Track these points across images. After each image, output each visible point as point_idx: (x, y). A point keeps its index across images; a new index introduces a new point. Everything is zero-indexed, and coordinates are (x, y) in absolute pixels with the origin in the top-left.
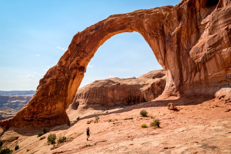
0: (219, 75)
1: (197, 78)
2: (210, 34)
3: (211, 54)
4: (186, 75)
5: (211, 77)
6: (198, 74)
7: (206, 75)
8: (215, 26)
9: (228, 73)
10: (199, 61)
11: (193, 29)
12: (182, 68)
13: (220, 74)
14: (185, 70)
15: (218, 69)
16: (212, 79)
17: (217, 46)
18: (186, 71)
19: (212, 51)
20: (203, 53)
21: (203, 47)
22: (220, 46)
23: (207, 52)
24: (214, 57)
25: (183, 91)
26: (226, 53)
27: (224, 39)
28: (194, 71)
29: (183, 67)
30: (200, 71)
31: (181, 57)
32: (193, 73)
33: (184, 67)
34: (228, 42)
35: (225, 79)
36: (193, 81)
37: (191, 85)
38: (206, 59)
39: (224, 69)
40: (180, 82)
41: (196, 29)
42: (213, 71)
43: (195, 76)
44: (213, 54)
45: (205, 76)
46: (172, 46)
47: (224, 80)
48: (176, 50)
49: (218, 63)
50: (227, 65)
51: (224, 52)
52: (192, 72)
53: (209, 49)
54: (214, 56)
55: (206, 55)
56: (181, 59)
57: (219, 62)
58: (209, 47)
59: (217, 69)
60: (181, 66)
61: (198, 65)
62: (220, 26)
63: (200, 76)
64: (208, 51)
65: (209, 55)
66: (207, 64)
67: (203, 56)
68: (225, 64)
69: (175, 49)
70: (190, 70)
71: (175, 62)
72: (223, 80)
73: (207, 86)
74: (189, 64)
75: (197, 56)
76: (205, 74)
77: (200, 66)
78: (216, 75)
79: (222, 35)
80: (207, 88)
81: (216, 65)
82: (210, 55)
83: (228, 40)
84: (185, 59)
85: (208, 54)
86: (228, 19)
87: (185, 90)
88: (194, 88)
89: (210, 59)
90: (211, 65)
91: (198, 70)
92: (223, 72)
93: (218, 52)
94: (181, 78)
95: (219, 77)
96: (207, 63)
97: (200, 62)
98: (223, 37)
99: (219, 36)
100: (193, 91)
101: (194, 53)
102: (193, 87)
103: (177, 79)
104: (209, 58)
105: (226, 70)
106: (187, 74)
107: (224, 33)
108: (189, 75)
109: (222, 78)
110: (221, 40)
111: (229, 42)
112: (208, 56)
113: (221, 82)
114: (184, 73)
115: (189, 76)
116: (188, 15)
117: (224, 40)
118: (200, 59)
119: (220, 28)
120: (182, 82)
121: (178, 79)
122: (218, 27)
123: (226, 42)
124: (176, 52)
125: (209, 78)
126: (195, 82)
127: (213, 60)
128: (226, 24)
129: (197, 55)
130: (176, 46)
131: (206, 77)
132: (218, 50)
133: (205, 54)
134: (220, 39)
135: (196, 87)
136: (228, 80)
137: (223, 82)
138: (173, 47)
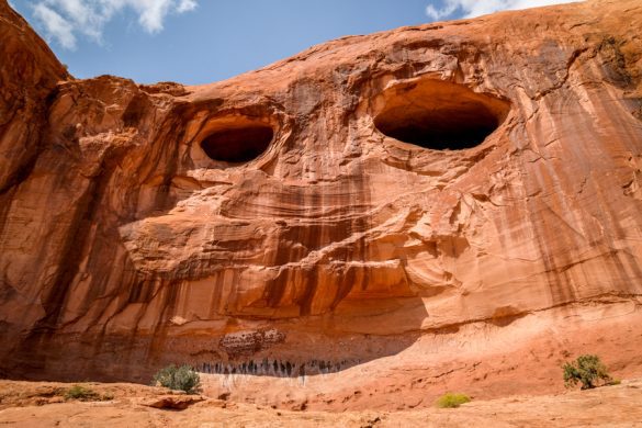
0: (204, 332)
1: (125, 322)
2: (224, 213)
3: (212, 261)
4: (82, 298)
5: (177, 332)
6: (134, 309)
7: (164, 321)
8: (246, 203)
9: (230, 332)
10: (162, 269)
11: (158, 172)
12: (77, 268)
13: (209, 329)
14: (90, 278)
15: (212, 314)
16: (178, 337)
17: (240, 250)
18: (92, 285)
19: (218, 255)
20: (187, 252)
21: (189, 234)
22: (248, 253)
23: (202, 254)
24: (216, 275)
25: (43, 358)
26: (255, 278)
27: (267, 242)
28: (127, 295)
29: (83, 266)
30: (148, 300)
31: (95, 227)
32: (116, 301)
33: (88, 266)
34: (272, 253)
35: (216, 348)
36: (104, 327)
37: (89, 344)
38: (190, 273)
39: (227, 319)
40: (44, 320)
41: (162, 178)
42: (195, 315)
43: (120, 311)
44: (219, 266)
45: (160, 323)
46: (70, 175)
47: (211, 352)
48: (80, 194)
49: (220, 296)
50: (240, 308)
51: (251, 273)
52: (113, 295)
53: (210, 247)
54: (220, 273)
55: (196, 261)
56: (92, 235)
57: (225, 294)
58: (214, 243)
59: (208, 312)
60: (79, 258)
61: (153, 280)
62: (260, 210)
63: (139, 318)
64: (205, 251)
65: (207, 264)
66: (183, 287)
67: (183, 258)
68: (236, 305)
69: (78, 189)
70: (111, 287)
71: (51, 233)
72: (209, 349)
73: (151, 361)
74: (116, 264)
75: (160, 252)
76: (162, 314)
77: (158, 284)
78: (196, 330)
79: (265, 230)
80: (150, 366)
81: (211, 299)
82: (209, 266)
83: (276, 249)
84: (107, 240)
85: (203, 260)
86: (286, 205)
87: (53, 358)
88: (100, 356)
89: (204, 276)
90: (196, 296)
91: (143, 295)
92: (220, 325)
93: (236, 266)
94: (54, 306)
95: (201, 336)
96: (187, 284)
97: (163, 274)
98: (265, 236)
99: (256, 231)
100: (94, 366)
101: (151, 240)
102: (98, 353)
103: (32, 304)
104: (201, 273)
105: (229, 323)
106: (91, 296)
107: (272, 229)
108: (98, 301)
109: (209, 343)
110: (257, 240)
111: (275, 255)
112: (202, 267)
113: (200, 353)
114: (79, 289)
115: (95, 307)
116: (161, 131)
117: (265, 244)
118: (171, 264)
119: (256, 212)
120: (55, 322)
121: (39, 301)
122: (254, 209)
123: (267, 250)
124: (79, 204)
125: (169, 334)
126: (111, 334)
127: (211, 282)
128: (277, 213)
129: (161, 249)
130: (86, 183)
131: (163, 326)
132: (236, 262)
133: (194, 257)
134: (256, 236)
135: (109, 355)
136: (220, 353)
137: (205, 355)
138: (71, 180)
